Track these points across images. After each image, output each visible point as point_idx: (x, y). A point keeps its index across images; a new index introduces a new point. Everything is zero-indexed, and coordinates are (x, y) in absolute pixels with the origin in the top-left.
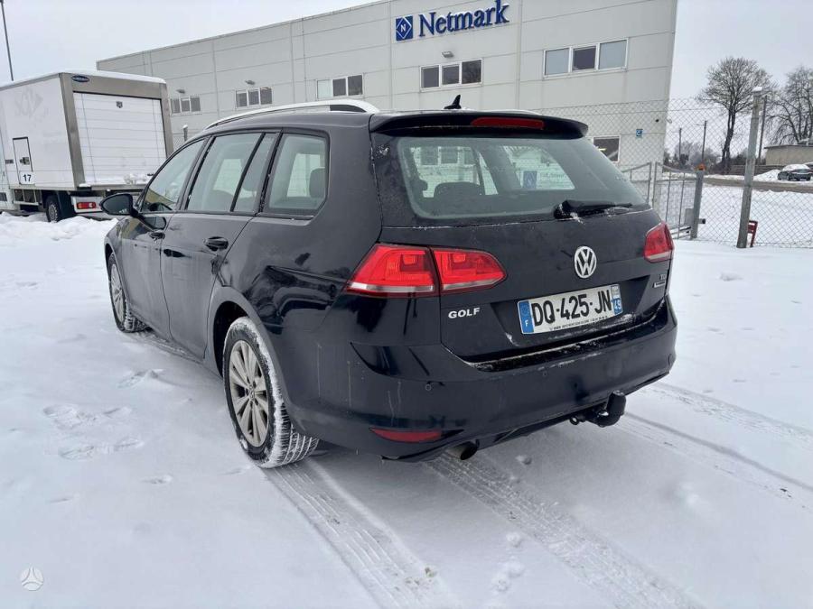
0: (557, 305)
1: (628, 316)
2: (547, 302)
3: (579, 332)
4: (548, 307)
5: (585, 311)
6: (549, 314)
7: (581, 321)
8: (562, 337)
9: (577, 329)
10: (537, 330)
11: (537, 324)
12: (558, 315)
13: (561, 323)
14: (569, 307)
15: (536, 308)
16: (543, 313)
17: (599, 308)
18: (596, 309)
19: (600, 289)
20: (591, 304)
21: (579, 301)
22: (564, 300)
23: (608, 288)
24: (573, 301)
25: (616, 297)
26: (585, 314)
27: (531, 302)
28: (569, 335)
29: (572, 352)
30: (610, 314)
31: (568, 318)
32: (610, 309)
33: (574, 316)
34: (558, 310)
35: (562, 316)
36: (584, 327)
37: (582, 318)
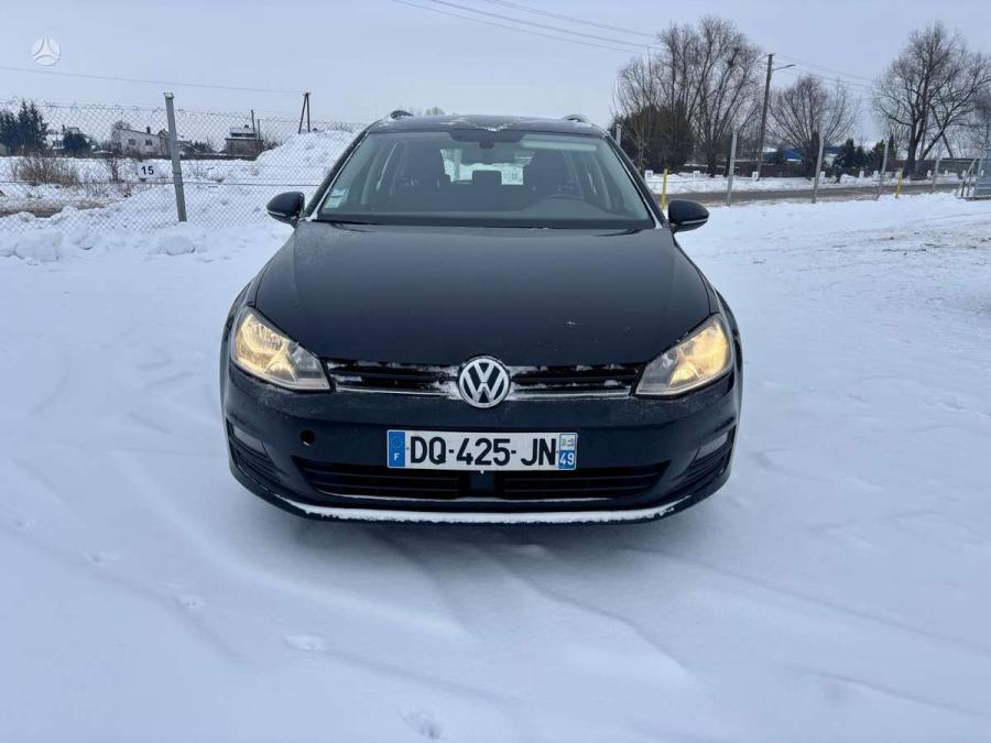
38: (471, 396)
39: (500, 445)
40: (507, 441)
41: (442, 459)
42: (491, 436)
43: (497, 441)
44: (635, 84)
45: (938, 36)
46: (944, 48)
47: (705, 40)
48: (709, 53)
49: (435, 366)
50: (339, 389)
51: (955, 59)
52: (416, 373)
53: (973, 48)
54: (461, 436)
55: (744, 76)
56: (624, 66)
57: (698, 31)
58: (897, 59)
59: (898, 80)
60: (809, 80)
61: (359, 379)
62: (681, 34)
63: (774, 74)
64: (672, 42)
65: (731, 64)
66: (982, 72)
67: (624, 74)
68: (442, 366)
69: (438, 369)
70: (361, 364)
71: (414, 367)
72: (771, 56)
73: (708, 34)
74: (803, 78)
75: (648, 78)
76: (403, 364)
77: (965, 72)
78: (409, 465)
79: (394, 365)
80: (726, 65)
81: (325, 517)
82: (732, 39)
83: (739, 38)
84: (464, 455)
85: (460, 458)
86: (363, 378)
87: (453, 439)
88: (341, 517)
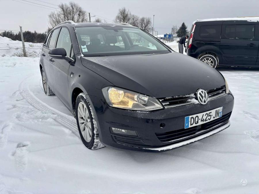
38: (202, 101)
39: (210, 114)
40: (211, 113)
41: (198, 122)
42: (208, 112)
43: (209, 113)
44: (54, 19)
45: (124, 10)
46: (126, 13)
47: (71, 8)
48: (73, 11)
49: (187, 95)
50: (166, 107)
51: (129, 16)
52: (182, 98)
53: (132, 14)
54: (202, 114)
55: (83, 18)
56: (49, 15)
57: (69, 6)
58: (117, 15)
59: (118, 20)
60: (98, 20)
61: (168, 103)
62: (64, 6)
63: (91, 18)
64: (62, 7)
65: (79, 15)
66: (134, 19)
67: (50, 16)
68: (189, 94)
69: (188, 96)
70: (167, 98)
71: (181, 96)
72: (89, 13)
73: (72, 7)
74: (97, 19)
75: (57, 18)
76: (178, 96)
77: (131, 19)
78: (190, 126)
79: (177, 97)
80: (78, 15)
81: (166, 150)
82: (78, 8)
83: (80, 8)
84: (202, 119)
85: (202, 121)
86: (169, 103)
87: (200, 115)
88: (170, 149)
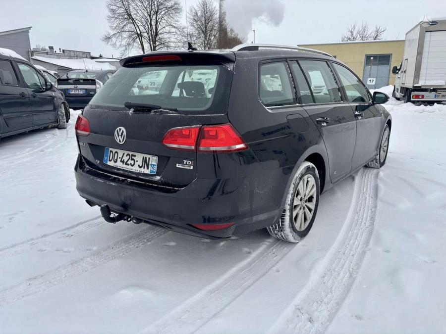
0: (120, 155)
1: (158, 178)
2: (116, 152)
3: (127, 173)
4: (116, 154)
5: (132, 164)
6: (116, 158)
7: (129, 168)
8: (118, 171)
9: (126, 171)
10: (109, 163)
11: (110, 161)
12: (119, 160)
13: (119, 164)
14: (126, 158)
15: (111, 153)
16: (113, 157)
17: (141, 166)
18: (139, 166)
19: (145, 156)
20: (137, 161)
21: (131, 158)
22: (124, 154)
23: (150, 156)
24: (128, 156)
25: (153, 163)
26: (132, 166)
27: (111, 149)
28: (121, 172)
29: (118, 181)
30: (147, 171)
31: (123, 164)
32: (148, 168)
33: (126, 164)
34: (120, 158)
35: (121, 161)
36: (130, 172)
37: (130, 167)
